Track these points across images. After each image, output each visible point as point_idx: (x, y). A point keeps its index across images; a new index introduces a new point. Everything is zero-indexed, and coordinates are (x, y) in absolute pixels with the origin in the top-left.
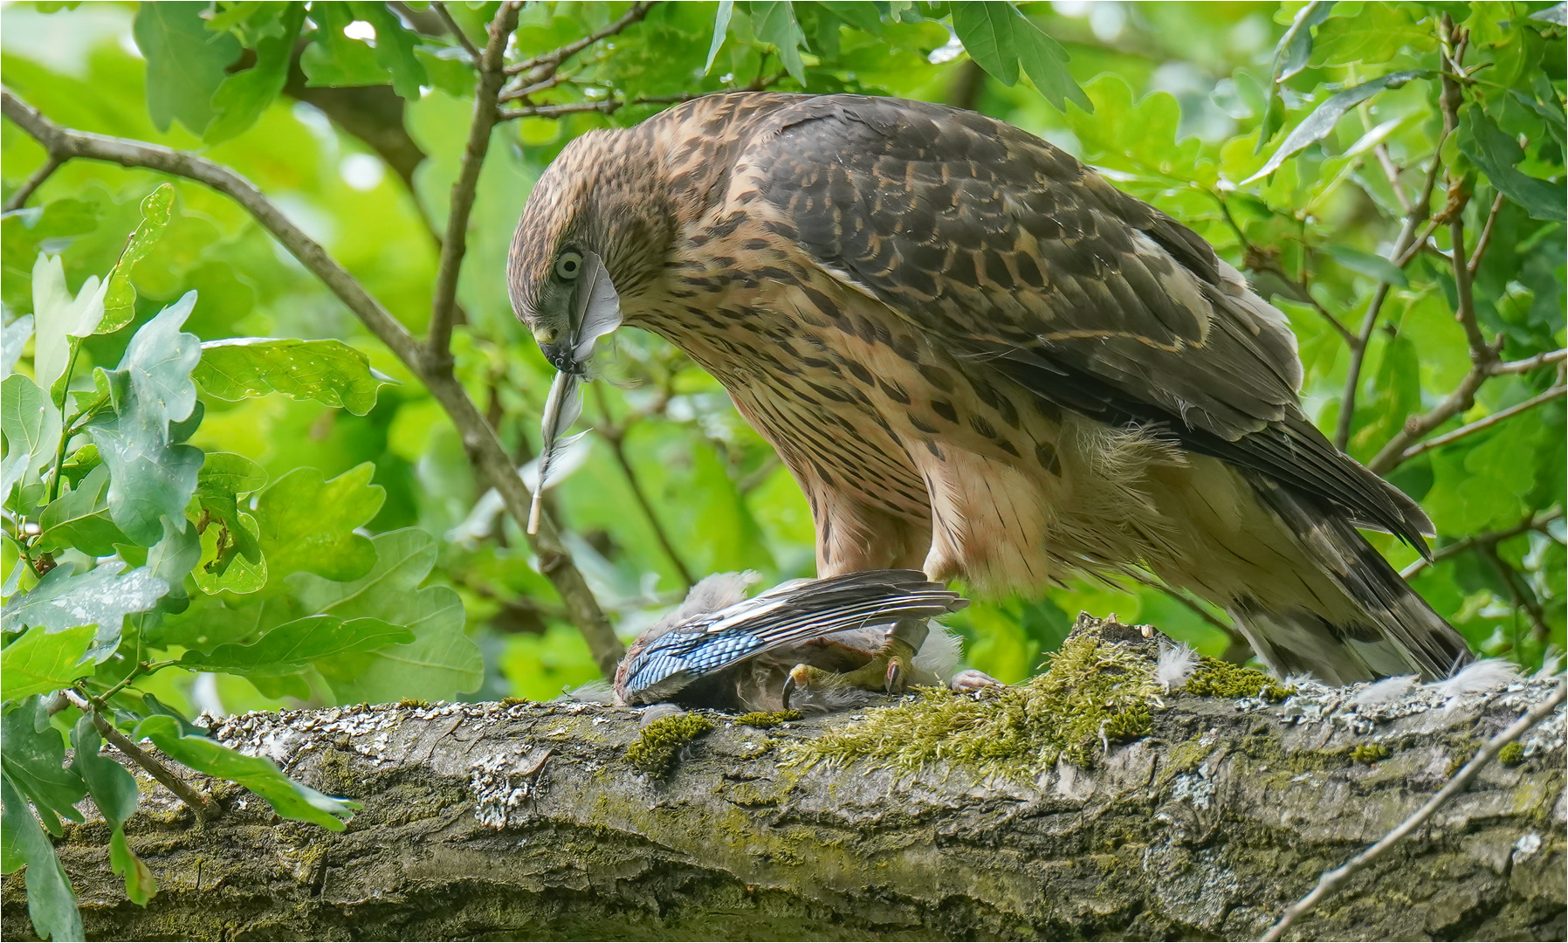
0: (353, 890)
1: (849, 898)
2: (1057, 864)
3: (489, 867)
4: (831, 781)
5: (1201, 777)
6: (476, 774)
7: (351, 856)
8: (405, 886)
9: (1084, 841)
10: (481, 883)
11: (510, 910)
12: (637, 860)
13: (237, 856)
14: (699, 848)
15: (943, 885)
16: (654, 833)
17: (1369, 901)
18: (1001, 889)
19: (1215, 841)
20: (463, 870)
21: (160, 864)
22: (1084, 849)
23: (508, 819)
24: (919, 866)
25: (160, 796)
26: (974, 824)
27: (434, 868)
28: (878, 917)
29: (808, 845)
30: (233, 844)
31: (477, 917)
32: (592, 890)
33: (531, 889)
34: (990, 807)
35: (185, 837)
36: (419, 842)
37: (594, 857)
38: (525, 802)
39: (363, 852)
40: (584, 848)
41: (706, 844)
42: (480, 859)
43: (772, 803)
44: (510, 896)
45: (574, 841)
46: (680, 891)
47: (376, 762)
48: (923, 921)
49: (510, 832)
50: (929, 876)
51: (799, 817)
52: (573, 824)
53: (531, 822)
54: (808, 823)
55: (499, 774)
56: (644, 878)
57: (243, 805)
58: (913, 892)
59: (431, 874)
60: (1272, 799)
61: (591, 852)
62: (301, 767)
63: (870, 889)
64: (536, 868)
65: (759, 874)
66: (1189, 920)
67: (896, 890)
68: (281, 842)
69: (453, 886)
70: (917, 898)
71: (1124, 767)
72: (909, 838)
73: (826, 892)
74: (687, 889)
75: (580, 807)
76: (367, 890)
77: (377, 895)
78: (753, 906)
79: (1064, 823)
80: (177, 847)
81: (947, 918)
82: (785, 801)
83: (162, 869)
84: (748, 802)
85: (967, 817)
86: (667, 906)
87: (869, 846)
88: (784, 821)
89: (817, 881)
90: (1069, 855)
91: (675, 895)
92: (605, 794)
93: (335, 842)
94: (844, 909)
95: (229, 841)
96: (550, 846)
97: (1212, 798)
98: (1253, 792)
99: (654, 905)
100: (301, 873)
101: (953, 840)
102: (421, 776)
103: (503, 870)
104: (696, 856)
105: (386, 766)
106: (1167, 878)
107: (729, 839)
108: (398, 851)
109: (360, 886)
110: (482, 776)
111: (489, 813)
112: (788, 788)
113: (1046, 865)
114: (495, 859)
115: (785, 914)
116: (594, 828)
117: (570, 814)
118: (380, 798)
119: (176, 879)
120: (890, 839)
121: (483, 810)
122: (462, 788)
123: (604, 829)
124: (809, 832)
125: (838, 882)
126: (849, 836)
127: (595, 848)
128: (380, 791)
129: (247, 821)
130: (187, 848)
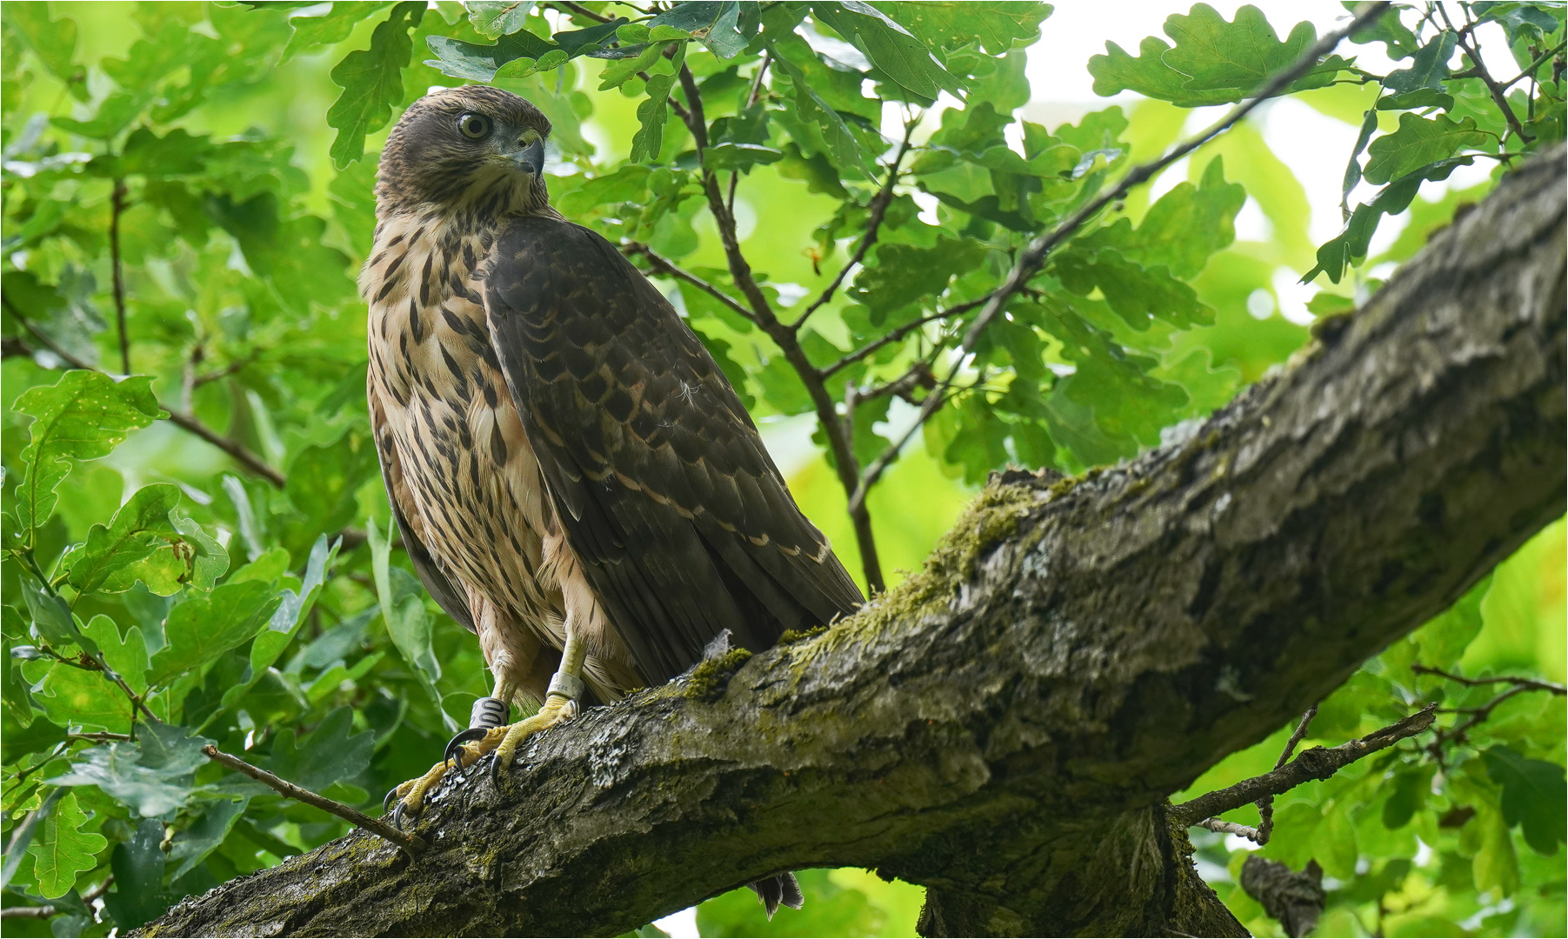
0: (524, 876)
1: (850, 755)
2: (967, 667)
3: (612, 823)
4: (824, 664)
5: (1040, 553)
6: (593, 750)
7: (519, 849)
8: (560, 858)
9: (979, 640)
10: (610, 838)
11: (639, 857)
12: (708, 780)
13: (441, 878)
14: (746, 752)
15: (903, 717)
16: (715, 753)
17: (1151, 606)
18: (937, 703)
19: (1056, 601)
20: (595, 832)
21: (390, 902)
22: (982, 647)
23: (616, 778)
24: (884, 707)
25: (386, 848)
26: (912, 656)
27: (575, 837)
28: (874, 764)
29: (814, 720)
30: (439, 868)
31: (618, 871)
32: (685, 816)
33: (645, 832)
34: (921, 638)
35: (404, 876)
36: (561, 819)
37: (680, 788)
38: (624, 759)
39: (526, 843)
40: (671, 783)
41: (750, 748)
42: (604, 818)
43: (787, 697)
44: (633, 842)
45: (664, 780)
46: (744, 796)
47: (528, 769)
48: (901, 754)
49: (618, 788)
50: (893, 713)
51: (804, 701)
52: (659, 766)
53: (632, 774)
54: (812, 704)
55: (607, 743)
56: (718, 794)
57: (441, 834)
58: (888, 732)
59: (575, 844)
60: (1085, 550)
61: (676, 785)
62: (477, 790)
63: (861, 742)
64: (644, 811)
65: (789, 760)
66: (1049, 671)
67: (877, 735)
68: (467, 853)
69: (592, 848)
70: (891, 736)
71: (996, 568)
72: (874, 688)
73: (835, 756)
74: (750, 792)
75: (662, 750)
76: (533, 872)
77: (541, 874)
78: (795, 789)
79: (965, 630)
80: (401, 885)
81: (914, 746)
82: (795, 691)
83: (392, 906)
84: (771, 701)
85: (908, 654)
86: (743, 813)
87: (851, 705)
88: (798, 707)
89: (827, 749)
90: (973, 656)
91: (743, 801)
92: (678, 733)
93: (506, 842)
94: (851, 765)
95: (434, 867)
96: (648, 790)
97: (1049, 566)
98: (1073, 551)
99: (732, 815)
100: (483, 874)
101: (901, 676)
102: (559, 767)
103: (622, 822)
104: (746, 760)
105: (535, 768)
106: (1026, 643)
107: (763, 737)
108: (548, 832)
109: (528, 871)
110: (597, 750)
111: (602, 778)
112: (797, 680)
113: (961, 671)
114: (615, 814)
115: (817, 788)
116: (674, 763)
117: (656, 758)
118: (535, 797)
119: (403, 910)
120: (865, 694)
121: (597, 777)
122: (583, 764)
123: (681, 761)
124: (813, 710)
125: (840, 744)
126: (839, 702)
127: (679, 781)
128: (534, 791)
129: (449, 847)
130: (408, 883)
